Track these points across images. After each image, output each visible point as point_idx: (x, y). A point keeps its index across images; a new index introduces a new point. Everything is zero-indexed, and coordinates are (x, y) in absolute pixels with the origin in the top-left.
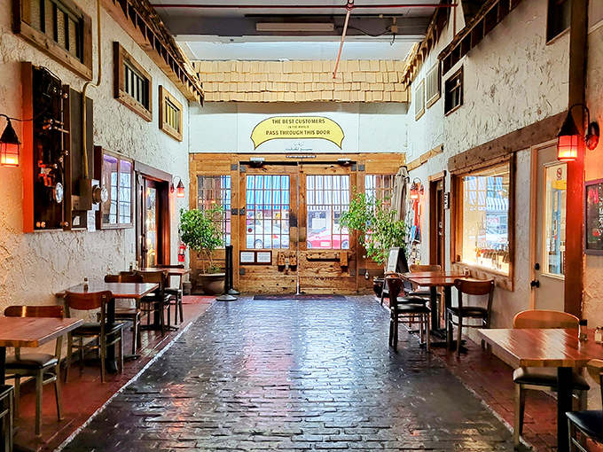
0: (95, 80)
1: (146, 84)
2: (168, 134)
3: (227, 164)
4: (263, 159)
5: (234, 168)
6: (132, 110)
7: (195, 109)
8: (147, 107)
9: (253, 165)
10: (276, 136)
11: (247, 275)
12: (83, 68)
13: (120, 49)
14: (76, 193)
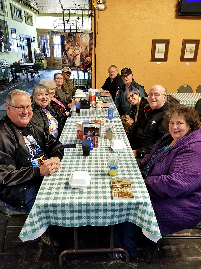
0: (7, 15)
1: (20, 12)
2: (28, 24)
3: (47, 32)
4: (57, 31)
5: (49, 33)
6: (17, 21)
7: (36, 15)
8: (21, 19)
9: (54, 32)
10: (60, 24)
11: (55, 65)
12: (3, 14)
13: (12, 5)
14: (6, 44)
